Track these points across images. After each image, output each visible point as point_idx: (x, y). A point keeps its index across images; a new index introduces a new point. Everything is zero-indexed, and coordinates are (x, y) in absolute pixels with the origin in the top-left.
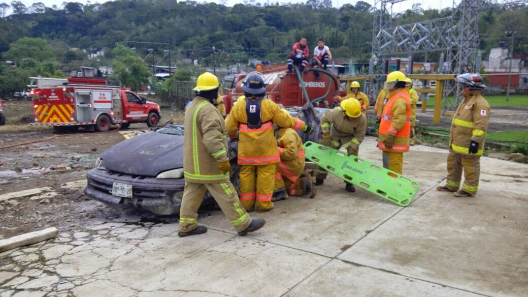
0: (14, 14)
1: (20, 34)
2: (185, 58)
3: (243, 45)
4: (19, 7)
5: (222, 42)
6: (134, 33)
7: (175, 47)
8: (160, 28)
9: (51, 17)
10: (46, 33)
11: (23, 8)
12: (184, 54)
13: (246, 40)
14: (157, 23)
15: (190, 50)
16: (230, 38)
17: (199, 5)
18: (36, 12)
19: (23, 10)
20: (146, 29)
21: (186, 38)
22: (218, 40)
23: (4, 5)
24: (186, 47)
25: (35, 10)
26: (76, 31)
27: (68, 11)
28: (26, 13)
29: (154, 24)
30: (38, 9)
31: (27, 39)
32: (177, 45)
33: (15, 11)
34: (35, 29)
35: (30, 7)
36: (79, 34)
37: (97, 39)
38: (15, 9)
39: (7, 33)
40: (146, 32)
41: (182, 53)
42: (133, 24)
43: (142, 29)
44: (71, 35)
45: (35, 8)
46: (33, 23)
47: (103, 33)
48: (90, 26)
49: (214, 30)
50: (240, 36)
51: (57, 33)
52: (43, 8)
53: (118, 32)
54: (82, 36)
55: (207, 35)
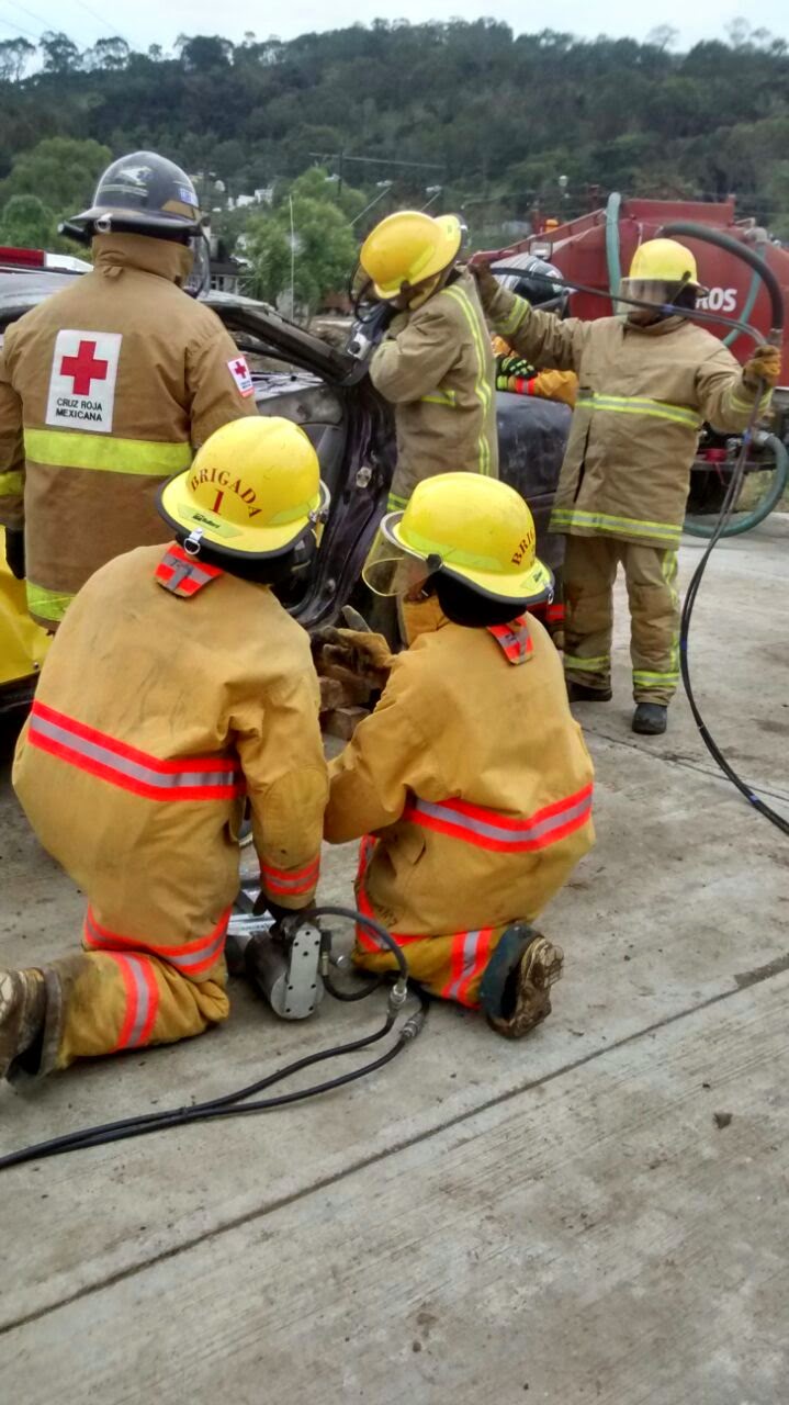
0: (48, 70)
1: (47, 126)
2: (511, 219)
3: (702, 181)
4: (59, 50)
5: (635, 170)
6: (368, 133)
7: (486, 183)
8: (449, 120)
9: (141, 82)
10: (125, 130)
11: (72, 54)
12: (509, 207)
13: (713, 168)
14: (441, 103)
15: (530, 191)
16: (664, 157)
17: (579, 49)
18: (104, 67)
19: (71, 59)
20: (407, 123)
21: (520, 154)
22: (623, 164)
23: (22, 44)
24: (519, 183)
25: (101, 61)
26: (207, 123)
27: (191, 62)
28: (77, 69)
29: (430, 108)
30: (109, 58)
31: (63, 143)
32: (492, 176)
33: (48, 65)
34: (96, 114)
35: (89, 51)
36: (211, 135)
37: (259, 150)
38: (50, 58)
39: (13, 125)
40: (404, 132)
41: (504, 201)
42: (370, 104)
43: (392, 121)
44: (189, 137)
45: (103, 55)
46: (93, 99)
47: (279, 132)
48: (246, 111)
49: (614, 131)
50: (695, 151)
51: (152, 130)
52: (123, 55)
53: (319, 129)
54: (221, 140)
55: (591, 147)
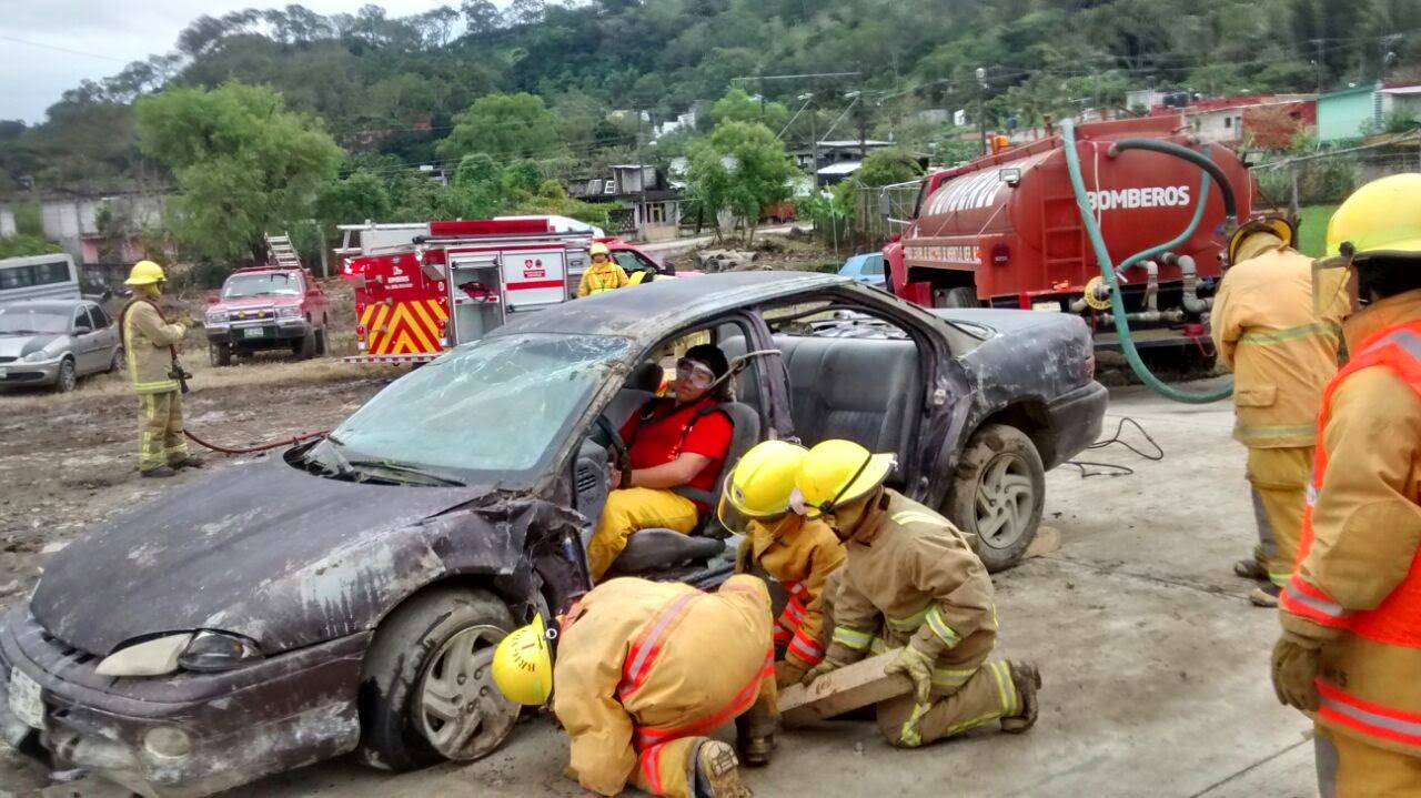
0: (470, 32)
1: (481, 87)
2: (927, 109)
3: (1113, 49)
4: (480, 12)
5: (1044, 46)
6: (778, 49)
7: (898, 78)
8: (855, 25)
9: (559, 31)
10: (551, 77)
11: (492, 15)
12: (924, 97)
13: (1121, 33)
14: (845, 11)
15: (942, 80)
16: (1071, 29)
18: (523, 22)
19: (491, 19)
20: (814, 34)
21: (928, 47)
22: (1031, 42)
23: (446, 13)
24: (931, 74)
25: (520, 17)
26: (625, 61)
27: (604, 8)
28: (499, 26)
29: (835, 17)
30: (527, 12)
31: (498, 99)
32: (904, 71)
33: (472, 26)
34: (521, 67)
35: (508, 10)
36: (632, 70)
37: (678, 79)
38: (473, 21)
39: (448, 89)
40: (811, 43)
41: (919, 93)
42: (777, 23)
43: (800, 34)
44: (615, 74)
45: (521, 11)
46: (517, 53)
47: (695, 59)
48: (662, 44)
49: (1018, 12)
50: (1102, 20)
51: (576, 74)
52: (539, 9)
53: (733, 51)
54: (641, 75)
55: (997, 31)
